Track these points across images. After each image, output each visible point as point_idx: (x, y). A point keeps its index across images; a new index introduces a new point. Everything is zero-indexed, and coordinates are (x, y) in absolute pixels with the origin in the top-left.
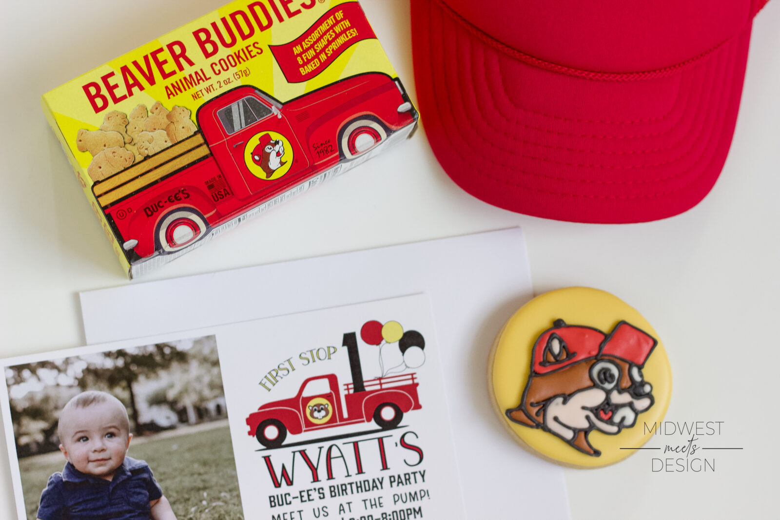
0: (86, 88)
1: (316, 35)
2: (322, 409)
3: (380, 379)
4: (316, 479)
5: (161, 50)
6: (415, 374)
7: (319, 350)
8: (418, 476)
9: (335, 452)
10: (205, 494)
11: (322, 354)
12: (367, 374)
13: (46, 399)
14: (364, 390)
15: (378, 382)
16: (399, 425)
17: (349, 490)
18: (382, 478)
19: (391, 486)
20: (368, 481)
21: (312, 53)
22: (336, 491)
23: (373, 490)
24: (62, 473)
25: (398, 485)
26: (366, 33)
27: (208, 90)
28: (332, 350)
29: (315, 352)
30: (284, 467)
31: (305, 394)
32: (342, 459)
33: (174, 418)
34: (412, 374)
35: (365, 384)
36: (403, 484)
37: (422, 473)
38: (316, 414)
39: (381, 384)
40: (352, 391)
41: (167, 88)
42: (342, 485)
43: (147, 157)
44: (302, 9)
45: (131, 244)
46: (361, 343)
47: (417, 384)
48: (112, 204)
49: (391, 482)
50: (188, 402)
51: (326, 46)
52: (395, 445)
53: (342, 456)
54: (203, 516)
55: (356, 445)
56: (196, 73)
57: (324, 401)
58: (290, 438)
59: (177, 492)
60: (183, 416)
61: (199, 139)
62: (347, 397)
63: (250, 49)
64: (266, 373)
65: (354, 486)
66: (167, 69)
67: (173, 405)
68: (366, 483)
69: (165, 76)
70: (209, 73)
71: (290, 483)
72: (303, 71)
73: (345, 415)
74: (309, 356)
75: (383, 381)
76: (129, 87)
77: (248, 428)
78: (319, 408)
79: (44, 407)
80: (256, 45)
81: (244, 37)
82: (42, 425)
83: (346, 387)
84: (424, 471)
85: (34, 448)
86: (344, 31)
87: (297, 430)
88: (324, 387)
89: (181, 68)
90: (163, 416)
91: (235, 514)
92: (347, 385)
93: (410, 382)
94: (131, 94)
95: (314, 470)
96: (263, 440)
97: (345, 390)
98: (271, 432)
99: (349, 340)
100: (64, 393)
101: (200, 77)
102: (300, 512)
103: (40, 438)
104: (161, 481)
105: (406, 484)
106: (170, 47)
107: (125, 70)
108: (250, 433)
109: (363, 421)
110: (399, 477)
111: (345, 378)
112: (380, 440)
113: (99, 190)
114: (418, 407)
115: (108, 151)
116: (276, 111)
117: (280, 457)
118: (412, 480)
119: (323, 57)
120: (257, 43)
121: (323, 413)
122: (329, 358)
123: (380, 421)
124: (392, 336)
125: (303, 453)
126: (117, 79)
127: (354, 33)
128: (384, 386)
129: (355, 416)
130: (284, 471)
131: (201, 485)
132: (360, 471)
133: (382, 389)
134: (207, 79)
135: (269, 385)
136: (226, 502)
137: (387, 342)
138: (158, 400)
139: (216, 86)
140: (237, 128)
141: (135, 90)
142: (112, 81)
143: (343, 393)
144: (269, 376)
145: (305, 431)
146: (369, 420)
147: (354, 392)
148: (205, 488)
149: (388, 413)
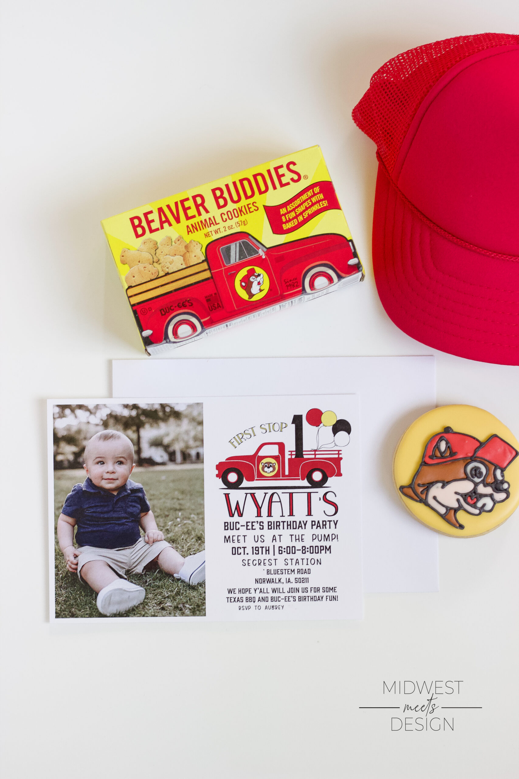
0: (132, 220)
1: (298, 202)
2: (271, 466)
3: (315, 451)
4: (259, 515)
5: (187, 199)
6: (341, 451)
7: (275, 424)
8: (332, 523)
9: (275, 498)
10: (180, 514)
11: (277, 427)
12: (307, 446)
13: (79, 432)
14: (303, 457)
15: (313, 453)
16: (324, 486)
17: (281, 526)
18: (307, 522)
19: (312, 528)
20: (296, 522)
21: (293, 214)
22: (272, 525)
23: (298, 528)
24: (83, 485)
25: (317, 528)
26: (334, 204)
27: (216, 232)
28: (284, 425)
29: (271, 425)
30: (238, 503)
31: (261, 454)
32: (280, 503)
33: (166, 457)
34: (339, 451)
35: (304, 453)
36: (320, 528)
37: (335, 522)
38: (266, 469)
39: (315, 455)
40: (294, 457)
41: (188, 227)
42: (277, 522)
43: (167, 274)
44: (291, 182)
45: (148, 333)
46: (305, 424)
47: (341, 459)
48: (139, 303)
49: (312, 525)
50: (177, 447)
51: (304, 211)
52: (319, 499)
53: (280, 502)
54: (177, 529)
55: (291, 495)
56: (210, 219)
57: (273, 461)
58: (245, 483)
59: (161, 509)
60: (172, 456)
61: (205, 266)
62: (290, 460)
63: (250, 206)
64: (235, 435)
65: (285, 524)
66: (190, 213)
67: (166, 448)
68: (295, 523)
69: (188, 218)
70: (219, 220)
71: (241, 515)
72: (285, 227)
73: (287, 473)
74: (267, 427)
75: (317, 453)
76: (162, 223)
77: (217, 472)
78: (269, 465)
79: (77, 436)
80: (254, 204)
81: (247, 197)
82: (74, 449)
83: (290, 453)
84: (337, 521)
85: (66, 464)
86: (318, 202)
87: (251, 478)
88: (274, 451)
89: (200, 214)
90: (158, 455)
91: (199, 531)
92: (291, 452)
93: (336, 456)
94: (162, 227)
95: (259, 508)
96: (226, 481)
97: (289, 455)
98: (233, 477)
99: (297, 420)
100: (92, 429)
101: (212, 222)
102: (245, 536)
103: (71, 458)
104: (150, 500)
105: (323, 528)
106: (194, 198)
107: (160, 210)
108: (217, 476)
109: (299, 479)
110: (318, 522)
111: (290, 446)
112: (309, 494)
113: (131, 292)
114: (339, 474)
115: (141, 266)
116: (262, 253)
117: (236, 495)
118: (328, 526)
119: (301, 218)
120: (256, 203)
121: (271, 469)
122: (281, 431)
123: (310, 480)
124: (328, 421)
125: (253, 495)
126: (154, 216)
127: (325, 203)
128: (317, 456)
129: (293, 475)
130: (238, 507)
131: (178, 507)
132: (291, 514)
133: (315, 458)
134: (216, 224)
135: (236, 443)
136: (193, 522)
137: (324, 425)
138: (157, 443)
139: (222, 229)
140: (233, 261)
141: (166, 225)
142: (150, 217)
143: (287, 457)
144: (236, 437)
145: (257, 480)
146: (303, 479)
147: (295, 457)
148: (180, 510)
149: (317, 476)
